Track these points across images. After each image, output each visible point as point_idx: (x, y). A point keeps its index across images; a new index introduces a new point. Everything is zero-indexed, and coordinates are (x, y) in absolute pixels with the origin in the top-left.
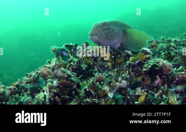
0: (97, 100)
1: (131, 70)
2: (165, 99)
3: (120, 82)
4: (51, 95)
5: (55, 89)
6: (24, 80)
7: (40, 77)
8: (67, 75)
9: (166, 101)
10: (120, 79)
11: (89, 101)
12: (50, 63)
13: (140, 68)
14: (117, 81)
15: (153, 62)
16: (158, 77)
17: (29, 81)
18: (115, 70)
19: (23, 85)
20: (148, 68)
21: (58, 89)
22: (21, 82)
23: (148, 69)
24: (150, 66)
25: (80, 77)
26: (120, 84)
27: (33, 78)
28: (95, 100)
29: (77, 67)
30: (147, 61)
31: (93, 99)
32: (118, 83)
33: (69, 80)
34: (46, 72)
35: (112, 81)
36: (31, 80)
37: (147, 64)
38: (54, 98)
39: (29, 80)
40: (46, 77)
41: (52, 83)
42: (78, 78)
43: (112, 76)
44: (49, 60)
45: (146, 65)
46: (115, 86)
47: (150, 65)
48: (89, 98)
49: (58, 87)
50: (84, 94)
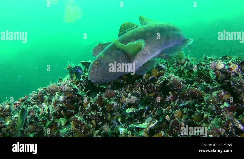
0: (101, 113)
1: (143, 86)
2: (171, 113)
3: (130, 98)
4: (57, 109)
5: (61, 103)
6: (31, 96)
7: (47, 93)
8: (74, 89)
9: (171, 115)
10: (129, 95)
11: (94, 114)
12: (61, 80)
13: (153, 84)
14: (126, 96)
15: (165, 78)
16: (170, 93)
17: (36, 97)
18: (128, 86)
19: (29, 100)
20: (160, 83)
21: (64, 104)
22: (27, 97)
23: (160, 85)
24: (162, 82)
25: (87, 92)
26: (129, 100)
27: (40, 93)
28: (100, 113)
29: (87, 84)
30: (160, 77)
31: (97, 113)
32: (127, 99)
33: (75, 94)
34: (54, 88)
35: (122, 96)
36: (37, 96)
37: (160, 79)
38: (60, 112)
39: (36, 95)
40: (54, 93)
41: (59, 98)
42: (86, 93)
43: (122, 92)
44: (60, 78)
45: (158, 81)
46: (125, 102)
47: (162, 80)
48: (94, 111)
49: (64, 102)
50: (90, 108)
